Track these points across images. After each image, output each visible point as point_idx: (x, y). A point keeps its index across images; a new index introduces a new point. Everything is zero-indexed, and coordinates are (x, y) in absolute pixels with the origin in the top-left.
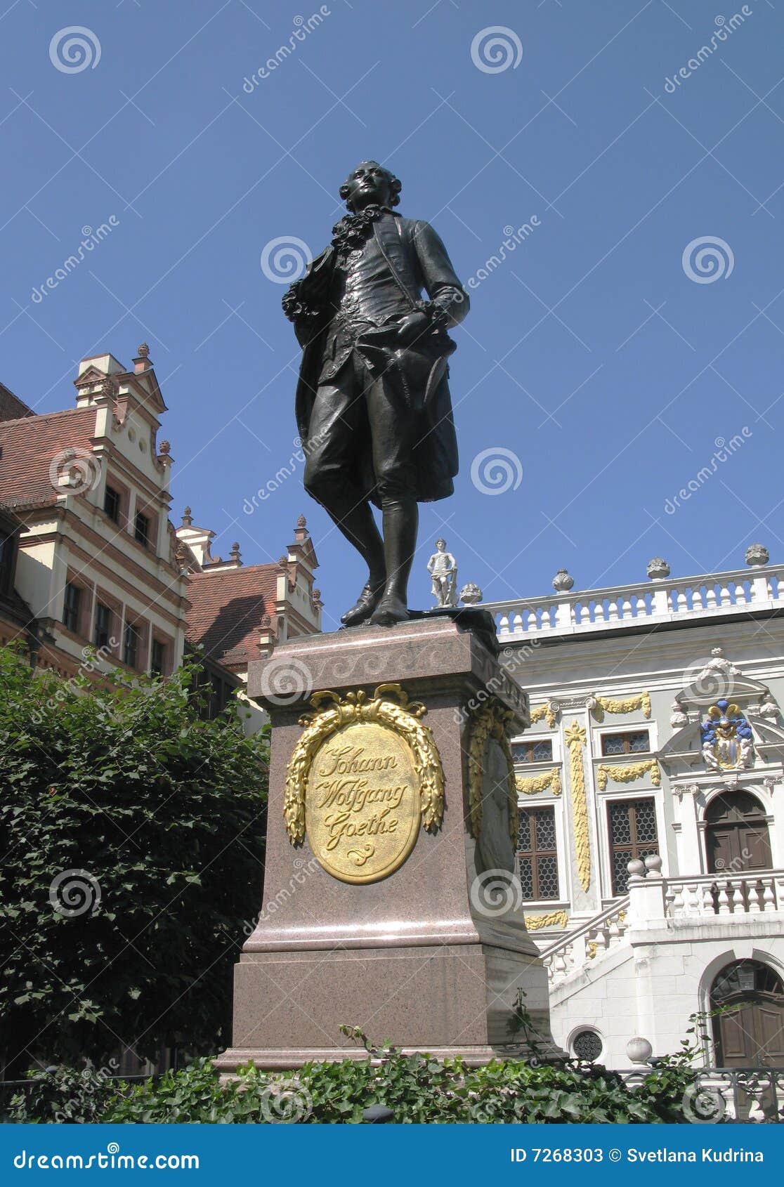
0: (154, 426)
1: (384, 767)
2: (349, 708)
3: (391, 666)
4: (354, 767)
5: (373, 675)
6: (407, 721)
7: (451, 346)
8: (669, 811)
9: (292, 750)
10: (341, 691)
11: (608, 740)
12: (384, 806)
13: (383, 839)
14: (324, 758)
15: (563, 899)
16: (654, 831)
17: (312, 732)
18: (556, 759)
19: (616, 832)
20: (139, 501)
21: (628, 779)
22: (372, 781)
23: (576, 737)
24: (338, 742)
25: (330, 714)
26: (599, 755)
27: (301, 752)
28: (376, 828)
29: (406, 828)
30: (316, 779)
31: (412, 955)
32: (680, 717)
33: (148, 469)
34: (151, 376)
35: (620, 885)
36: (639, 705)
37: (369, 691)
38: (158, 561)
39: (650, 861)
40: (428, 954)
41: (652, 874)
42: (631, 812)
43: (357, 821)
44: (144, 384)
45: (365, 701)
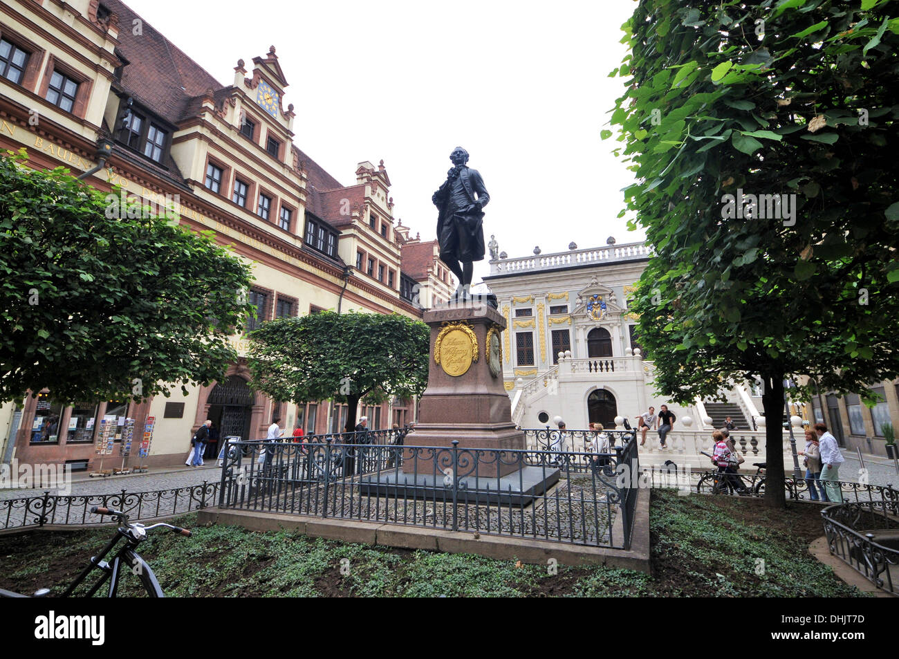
0: (387, 192)
1: (462, 343)
2: (452, 327)
3: (464, 315)
4: (453, 343)
5: (459, 317)
6: (469, 331)
7: (483, 214)
8: (574, 334)
9: (436, 338)
10: (450, 322)
11: (552, 309)
12: (462, 355)
13: (462, 364)
14: (445, 341)
15: (535, 365)
16: (569, 342)
17: (442, 333)
18: (533, 315)
19: (555, 342)
20: (382, 221)
21: (559, 323)
22: (459, 347)
23: (540, 308)
24: (449, 336)
25: (447, 328)
26: (549, 314)
27: (439, 339)
28: (460, 361)
29: (468, 362)
30: (443, 346)
31: (470, 397)
32: (580, 301)
33: (385, 208)
34: (385, 173)
35: (556, 361)
36: (564, 296)
37: (458, 322)
38: (390, 243)
39: (567, 352)
40: (474, 397)
41: (567, 358)
42: (561, 335)
43: (454, 359)
44: (382, 176)
45: (456, 324)
